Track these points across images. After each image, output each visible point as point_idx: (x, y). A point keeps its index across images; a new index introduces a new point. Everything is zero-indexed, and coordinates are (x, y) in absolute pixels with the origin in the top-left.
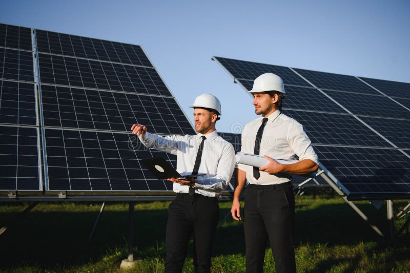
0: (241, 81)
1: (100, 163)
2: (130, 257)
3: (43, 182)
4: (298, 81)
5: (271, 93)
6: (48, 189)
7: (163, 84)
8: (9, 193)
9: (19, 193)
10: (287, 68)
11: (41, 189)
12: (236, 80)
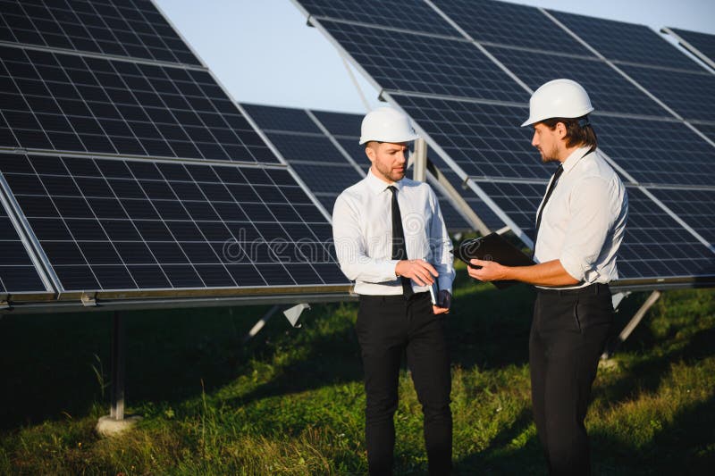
0: (324, 24)
2: (120, 410)
6: (61, 290)
9: (12, 299)
11: (50, 289)
12: (313, 20)
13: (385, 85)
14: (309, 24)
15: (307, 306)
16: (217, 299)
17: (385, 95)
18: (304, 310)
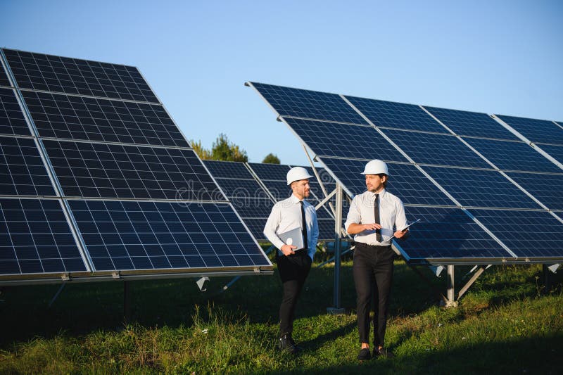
0: (286, 119)
3: (89, 267)
5: (381, 175)
6: (94, 270)
8: (61, 275)
9: (71, 275)
10: (337, 96)
11: (88, 270)
12: (281, 118)
14: (278, 120)
15: (208, 278)
17: (317, 158)
18: (205, 281)
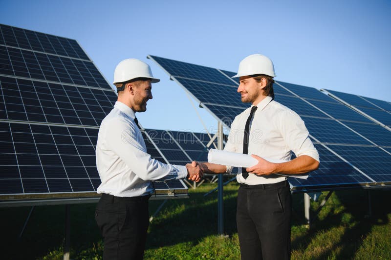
0: (177, 79)
1: (35, 160)
4: (226, 81)
7: (101, 77)
10: (215, 70)
12: (172, 77)
13: (202, 100)
14: (171, 79)
16: (80, 199)
17: (202, 105)
